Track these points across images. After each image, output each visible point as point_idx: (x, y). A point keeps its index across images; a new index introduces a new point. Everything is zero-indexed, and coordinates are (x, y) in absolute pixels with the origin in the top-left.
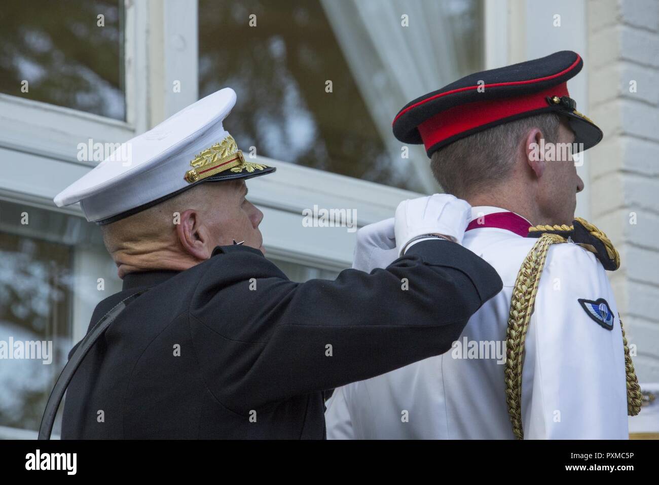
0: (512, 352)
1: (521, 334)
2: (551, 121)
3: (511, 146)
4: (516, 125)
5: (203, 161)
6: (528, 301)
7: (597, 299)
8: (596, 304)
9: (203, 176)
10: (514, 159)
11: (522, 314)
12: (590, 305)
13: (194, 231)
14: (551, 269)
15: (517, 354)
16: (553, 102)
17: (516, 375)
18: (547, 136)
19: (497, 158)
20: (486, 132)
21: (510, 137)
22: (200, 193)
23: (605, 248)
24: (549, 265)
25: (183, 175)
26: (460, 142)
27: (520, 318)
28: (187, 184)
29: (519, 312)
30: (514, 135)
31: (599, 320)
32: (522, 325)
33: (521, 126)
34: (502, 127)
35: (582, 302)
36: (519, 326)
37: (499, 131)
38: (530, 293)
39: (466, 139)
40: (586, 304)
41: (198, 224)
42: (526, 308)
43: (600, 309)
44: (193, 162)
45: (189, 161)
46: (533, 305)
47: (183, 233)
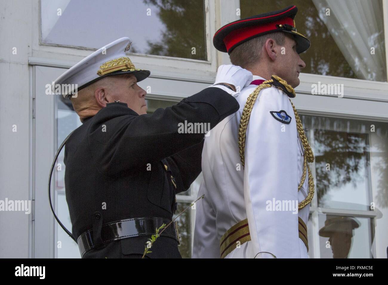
0: (241, 138)
1: (244, 129)
2: (280, 35)
3: (259, 47)
4: (262, 38)
5: (107, 66)
6: (248, 114)
7: (280, 110)
8: (279, 113)
9: (106, 73)
10: (261, 52)
11: (245, 120)
12: (276, 113)
13: (104, 97)
14: (260, 100)
15: (243, 139)
16: (280, 27)
17: (243, 148)
18: (277, 42)
19: (253, 53)
20: (247, 42)
21: (258, 43)
22: (106, 81)
23: (285, 88)
24: (259, 98)
25: (97, 72)
26: (237, 48)
27: (244, 123)
28: (98, 76)
29: (244, 120)
30: (260, 42)
31: (280, 120)
32: (245, 126)
33: (264, 38)
34: (255, 39)
35: (272, 113)
36: (243, 126)
37: (253, 41)
38: (249, 111)
39: (240, 46)
40: (273, 113)
41: (105, 95)
42: (247, 118)
43: (281, 115)
44: (101, 67)
45: (100, 66)
46: (250, 116)
47: (97, 98)
